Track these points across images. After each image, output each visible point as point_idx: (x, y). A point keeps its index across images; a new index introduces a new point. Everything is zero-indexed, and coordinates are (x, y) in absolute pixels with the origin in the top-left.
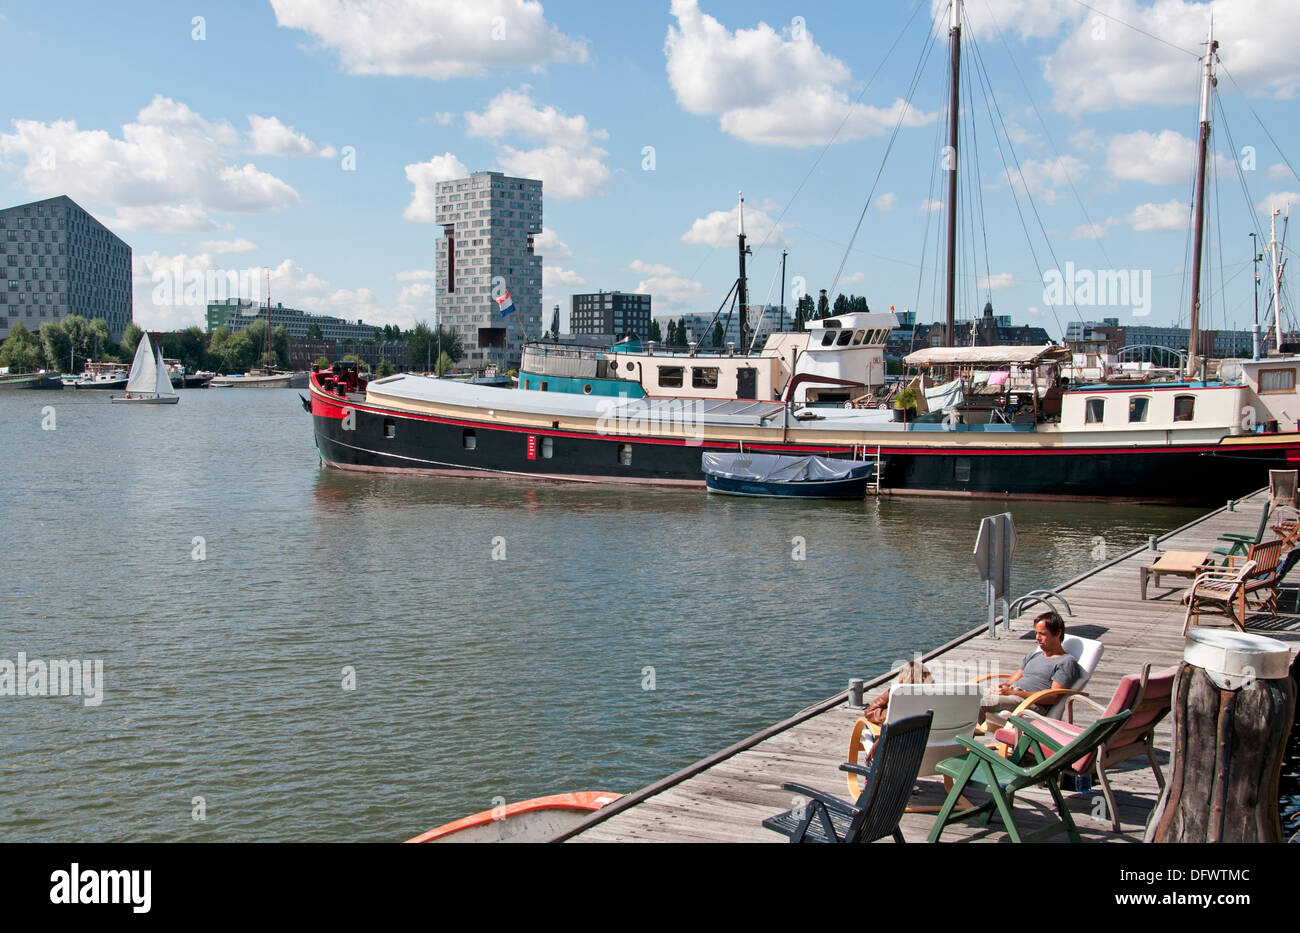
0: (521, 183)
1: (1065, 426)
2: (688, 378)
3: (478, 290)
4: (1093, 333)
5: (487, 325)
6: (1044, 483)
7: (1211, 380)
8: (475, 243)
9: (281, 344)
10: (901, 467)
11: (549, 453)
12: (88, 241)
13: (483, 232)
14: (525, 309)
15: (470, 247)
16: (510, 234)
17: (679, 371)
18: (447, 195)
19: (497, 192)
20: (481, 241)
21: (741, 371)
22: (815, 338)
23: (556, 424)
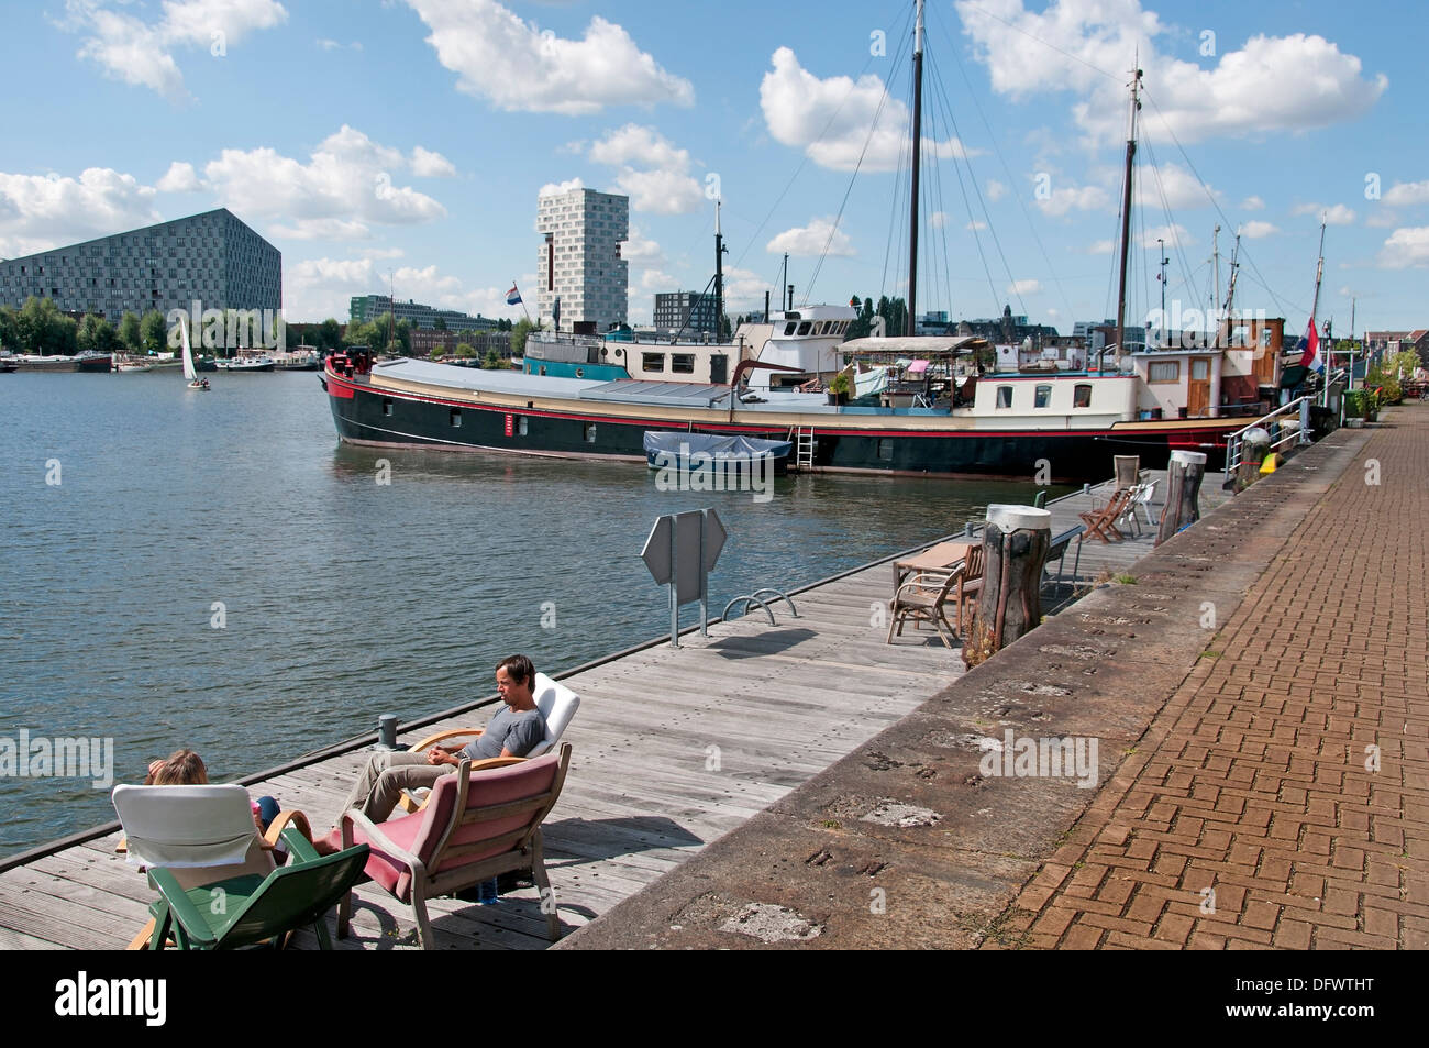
0: (610, 199)
1: (977, 411)
2: (668, 363)
3: (573, 289)
4: (1094, 332)
5: (580, 318)
6: (958, 463)
7: (1106, 371)
8: (571, 248)
9: (403, 333)
10: (829, 445)
11: (524, 431)
12: (243, 246)
13: (577, 240)
14: (613, 306)
15: (567, 252)
16: (601, 241)
17: (660, 357)
18: (548, 208)
19: (590, 205)
20: (576, 248)
21: (714, 357)
22: (779, 328)
23: (530, 405)
